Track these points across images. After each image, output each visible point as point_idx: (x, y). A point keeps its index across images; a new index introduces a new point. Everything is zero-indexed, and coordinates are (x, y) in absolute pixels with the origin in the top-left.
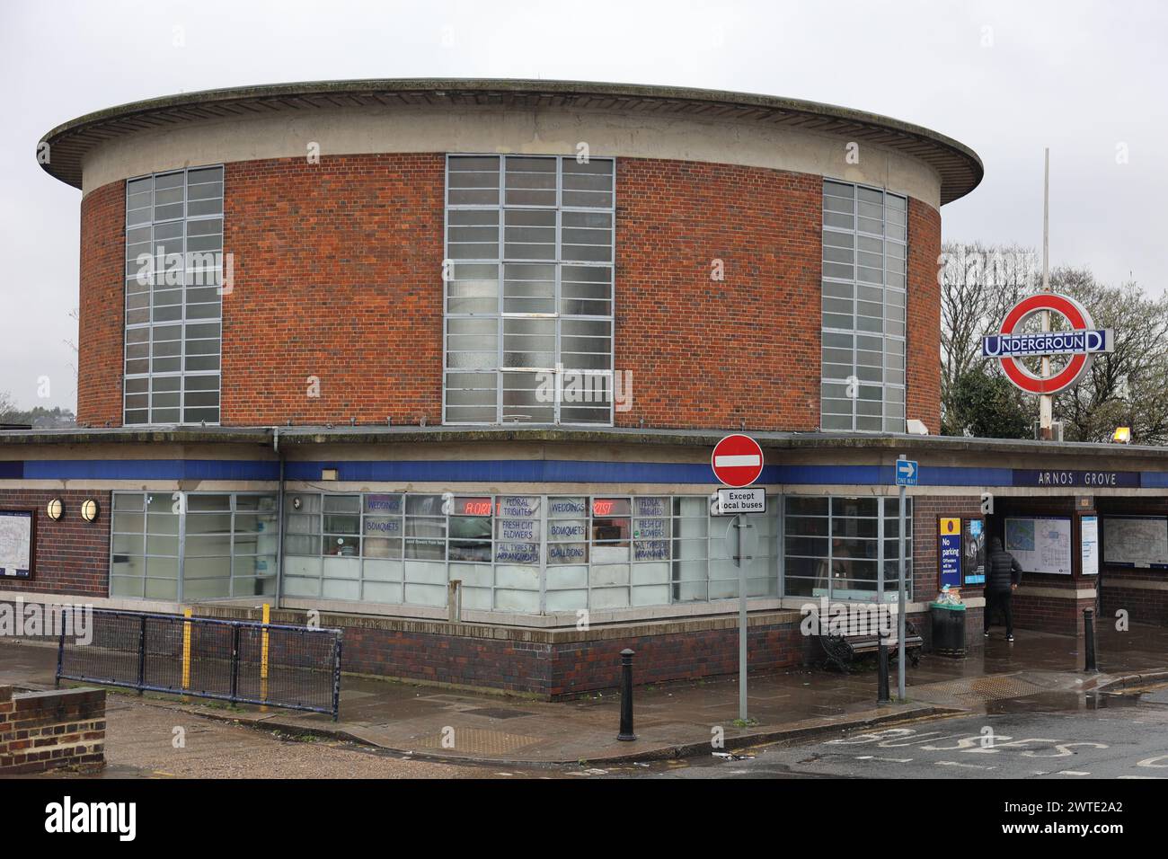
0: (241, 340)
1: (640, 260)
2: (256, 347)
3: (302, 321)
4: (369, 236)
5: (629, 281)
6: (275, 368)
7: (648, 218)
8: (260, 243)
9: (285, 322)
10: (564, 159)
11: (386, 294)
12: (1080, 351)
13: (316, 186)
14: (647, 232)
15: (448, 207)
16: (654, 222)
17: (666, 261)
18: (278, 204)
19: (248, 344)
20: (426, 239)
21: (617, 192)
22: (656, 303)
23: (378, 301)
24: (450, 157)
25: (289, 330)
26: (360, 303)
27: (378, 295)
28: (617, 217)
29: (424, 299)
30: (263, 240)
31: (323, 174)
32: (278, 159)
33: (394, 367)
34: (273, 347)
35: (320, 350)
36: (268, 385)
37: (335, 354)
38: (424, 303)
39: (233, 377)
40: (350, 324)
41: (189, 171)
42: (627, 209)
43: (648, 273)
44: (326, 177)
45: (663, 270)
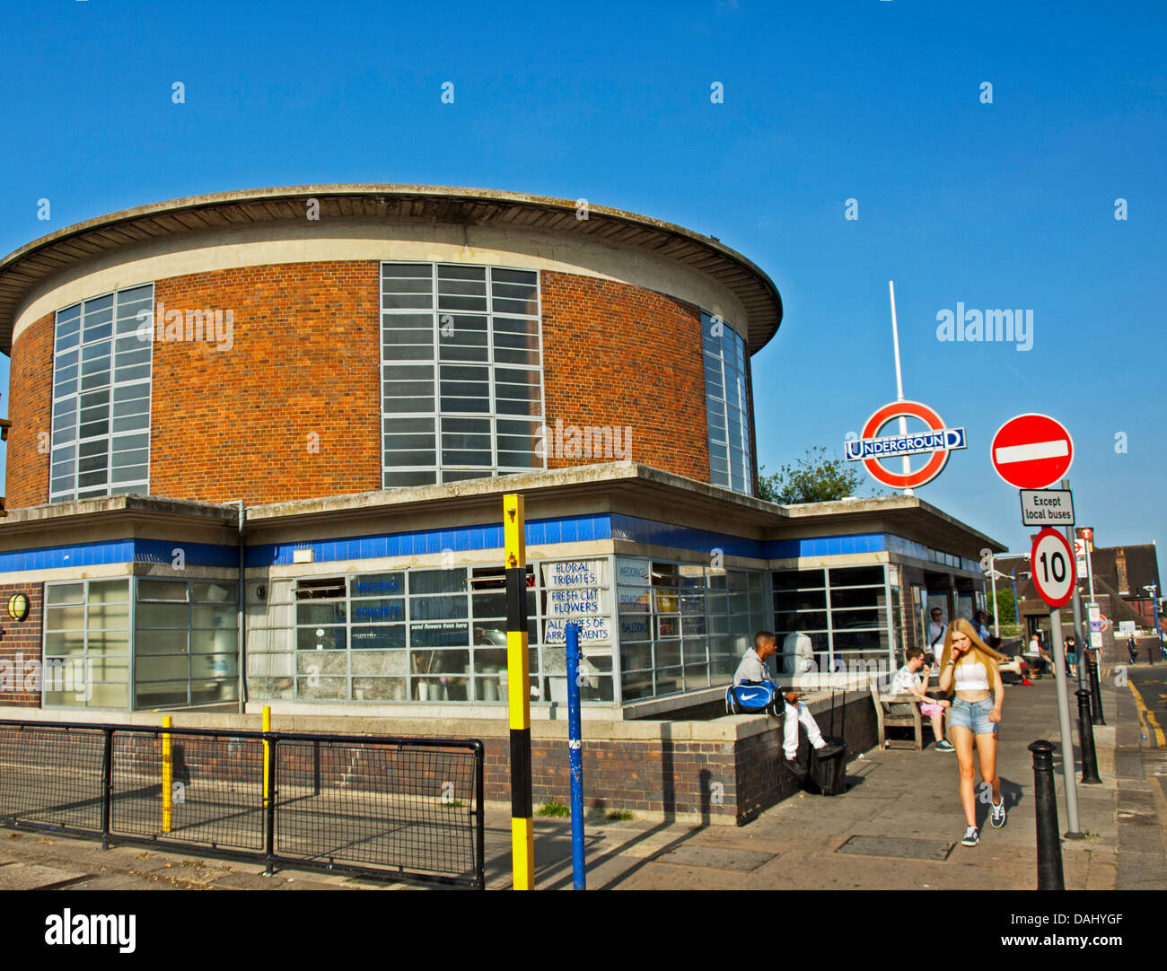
0: (170, 447)
1: (565, 365)
2: (186, 454)
3: (235, 425)
4: (303, 339)
5: (557, 384)
6: (207, 473)
7: (570, 327)
8: (190, 353)
9: (217, 427)
10: (493, 269)
11: (322, 395)
12: (939, 449)
13: (248, 295)
14: (570, 339)
15: (383, 311)
16: (575, 330)
17: (588, 367)
19: (179, 451)
20: (362, 341)
21: (543, 301)
22: (581, 405)
23: (314, 402)
24: (384, 265)
25: (221, 434)
26: (295, 405)
27: (313, 396)
28: (543, 324)
29: (361, 398)
30: (195, 349)
31: (256, 283)
32: (210, 273)
33: (331, 466)
34: (204, 452)
35: (253, 453)
36: (199, 490)
37: (269, 456)
38: (360, 403)
39: (162, 485)
40: (285, 426)
41: (119, 292)
42: (552, 318)
43: (573, 378)
44: (259, 286)
45: (585, 375)
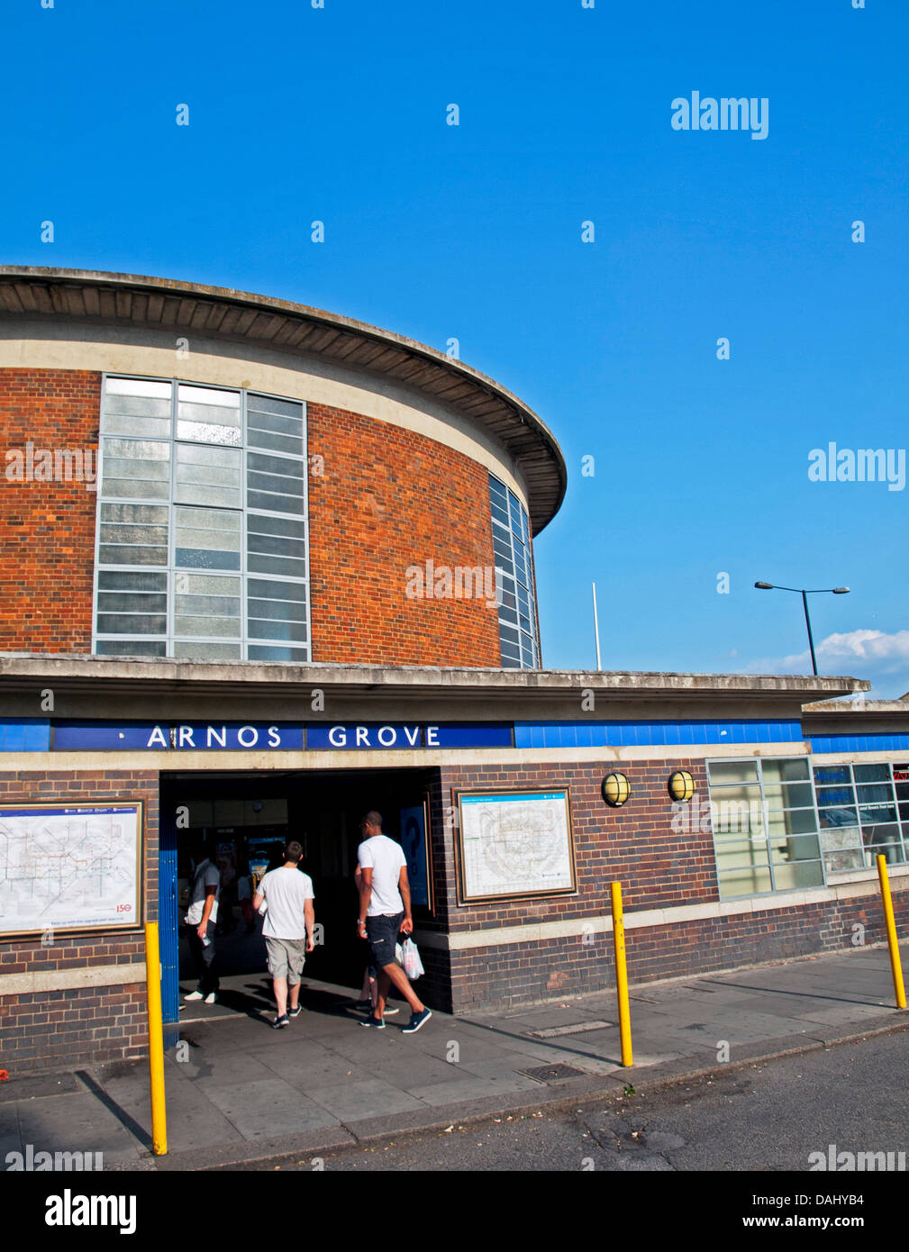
8: (357, 502)
9: (389, 596)
13: (410, 460)
18: (375, 466)
19: (348, 615)
30: (361, 499)
31: (416, 450)
34: (378, 623)
44: (418, 454)
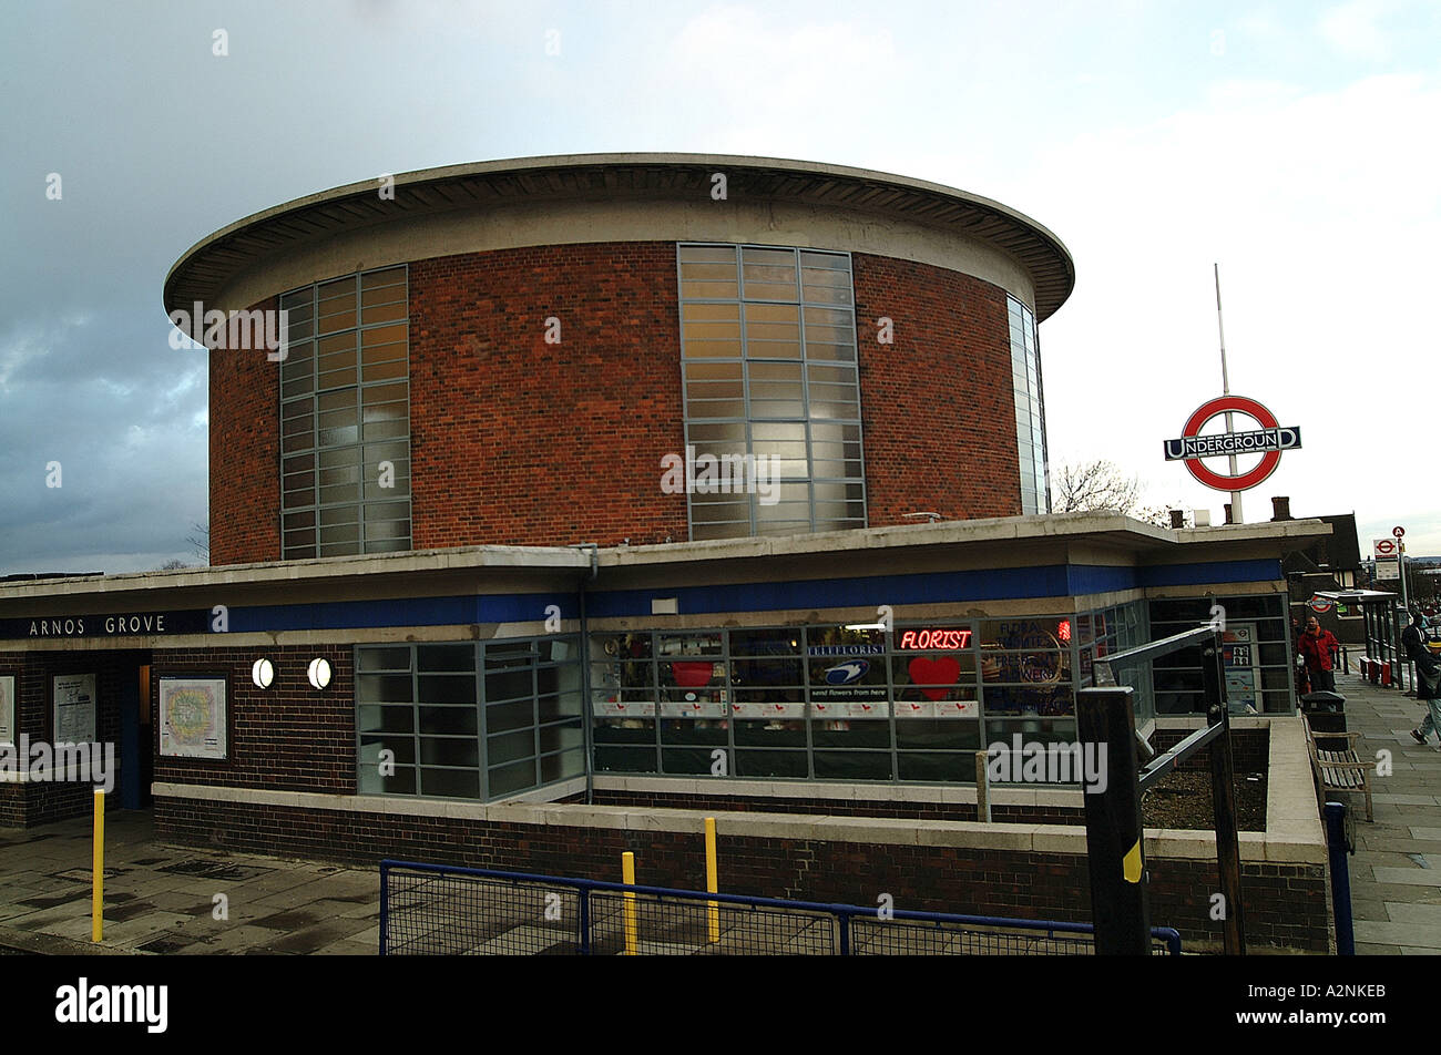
0: (436, 459)
1: (881, 361)
2: (457, 466)
3: (514, 433)
4: (593, 333)
5: (872, 382)
6: (481, 489)
8: (457, 348)
10: (801, 250)
11: (616, 399)
13: (525, 281)
17: (903, 362)
18: (478, 303)
20: (660, 335)
21: (855, 288)
22: (898, 406)
23: (607, 406)
24: (681, 246)
25: (498, 444)
26: (585, 409)
27: (607, 399)
28: (857, 314)
29: (661, 402)
31: (534, 267)
32: (476, 254)
33: (629, 481)
34: (478, 465)
35: (538, 466)
36: (474, 509)
37: (556, 469)
38: (661, 407)
40: (574, 434)
41: (363, 275)
42: (865, 306)
43: (889, 375)
44: (538, 270)
45: (901, 371)
